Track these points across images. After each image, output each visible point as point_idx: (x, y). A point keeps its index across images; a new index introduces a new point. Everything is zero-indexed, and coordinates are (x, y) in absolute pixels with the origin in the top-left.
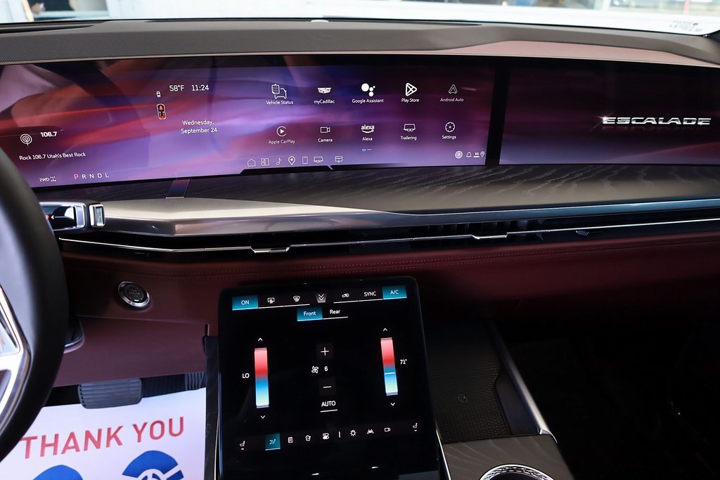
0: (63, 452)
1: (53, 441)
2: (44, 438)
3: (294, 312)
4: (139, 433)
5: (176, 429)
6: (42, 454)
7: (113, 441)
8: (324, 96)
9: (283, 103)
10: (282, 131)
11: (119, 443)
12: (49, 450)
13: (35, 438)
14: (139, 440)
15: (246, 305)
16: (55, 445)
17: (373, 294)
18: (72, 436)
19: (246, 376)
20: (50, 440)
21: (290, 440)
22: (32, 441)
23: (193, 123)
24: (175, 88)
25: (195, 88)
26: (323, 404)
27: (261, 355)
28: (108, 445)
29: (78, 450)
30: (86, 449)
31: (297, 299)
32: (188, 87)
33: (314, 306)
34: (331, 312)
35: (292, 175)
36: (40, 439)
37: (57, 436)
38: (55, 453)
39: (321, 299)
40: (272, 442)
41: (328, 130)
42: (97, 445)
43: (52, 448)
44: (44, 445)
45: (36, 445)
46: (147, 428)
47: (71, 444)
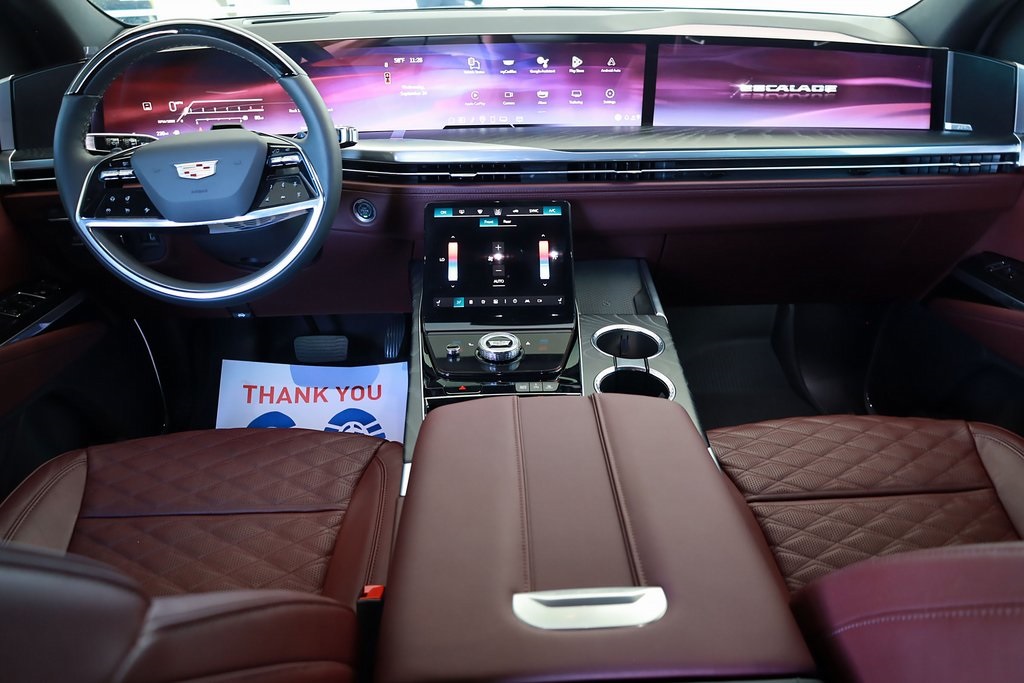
0: (278, 402)
1: (269, 392)
2: (262, 388)
3: (477, 220)
4: (342, 395)
5: (374, 394)
6: (261, 402)
7: (319, 398)
8: (509, 68)
9: (477, 72)
10: (475, 95)
11: (325, 400)
12: (266, 399)
13: (256, 387)
14: (342, 399)
15: (444, 214)
16: (271, 395)
17: (536, 211)
18: (285, 390)
19: (442, 260)
20: (267, 391)
21: (471, 302)
22: (253, 390)
23: (410, 87)
24: (397, 60)
25: (412, 60)
26: (495, 281)
27: (453, 248)
28: (315, 401)
29: (290, 402)
30: (297, 401)
31: (480, 211)
32: (407, 60)
33: (493, 217)
34: (505, 221)
35: (483, 129)
36: (259, 388)
37: (272, 388)
38: (271, 402)
39: (498, 213)
40: (459, 302)
41: (511, 95)
42: (307, 400)
43: (269, 398)
44: (262, 394)
45: (256, 393)
46: (349, 391)
47: (285, 396)
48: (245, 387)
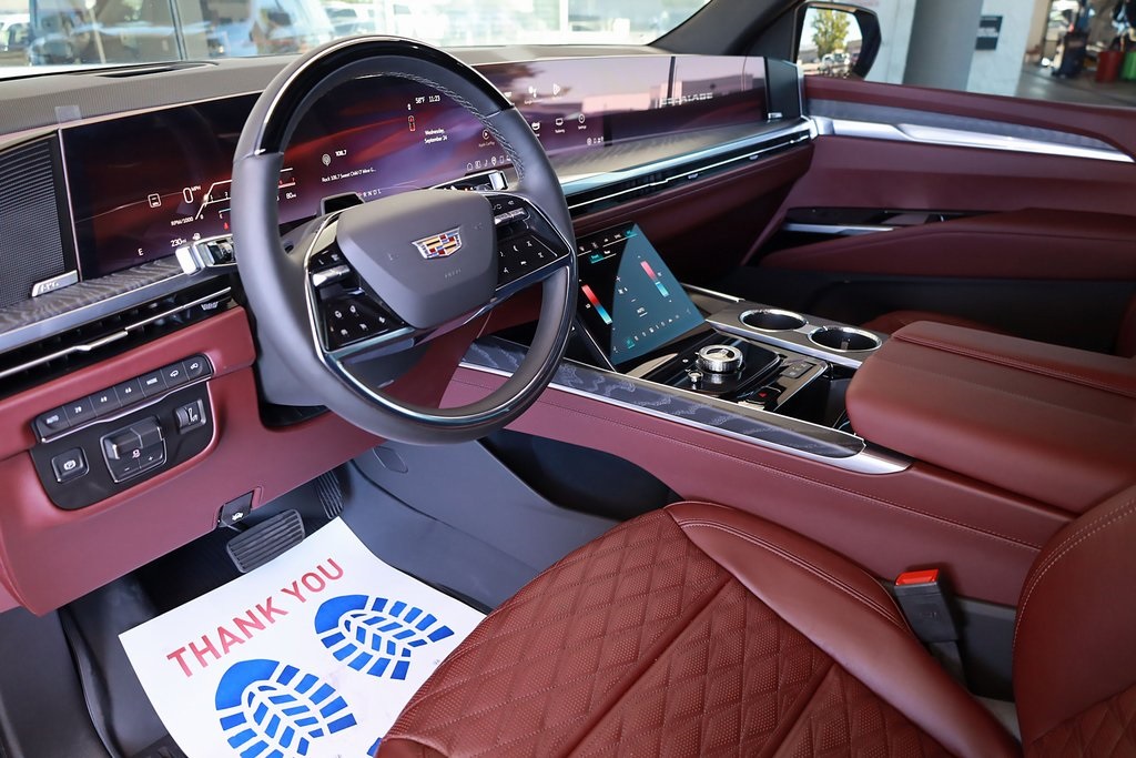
0: (226, 651)
1: (205, 646)
2: (192, 645)
4: (296, 593)
5: (333, 572)
6: (204, 665)
7: (273, 615)
10: (486, 134)
11: (283, 613)
12: (208, 656)
13: (183, 650)
14: (303, 600)
16: (210, 647)
17: (619, 236)
18: (221, 631)
19: (588, 306)
20: (201, 646)
21: (636, 338)
22: (183, 655)
23: (432, 132)
26: (638, 312)
27: (587, 291)
29: (242, 641)
30: (249, 636)
31: (582, 248)
33: (594, 251)
34: (606, 253)
36: (188, 648)
37: (205, 638)
38: (217, 656)
39: (595, 246)
42: (260, 626)
43: (210, 653)
44: (199, 654)
45: (188, 656)
46: (301, 586)
47: (228, 639)
48: (169, 657)
